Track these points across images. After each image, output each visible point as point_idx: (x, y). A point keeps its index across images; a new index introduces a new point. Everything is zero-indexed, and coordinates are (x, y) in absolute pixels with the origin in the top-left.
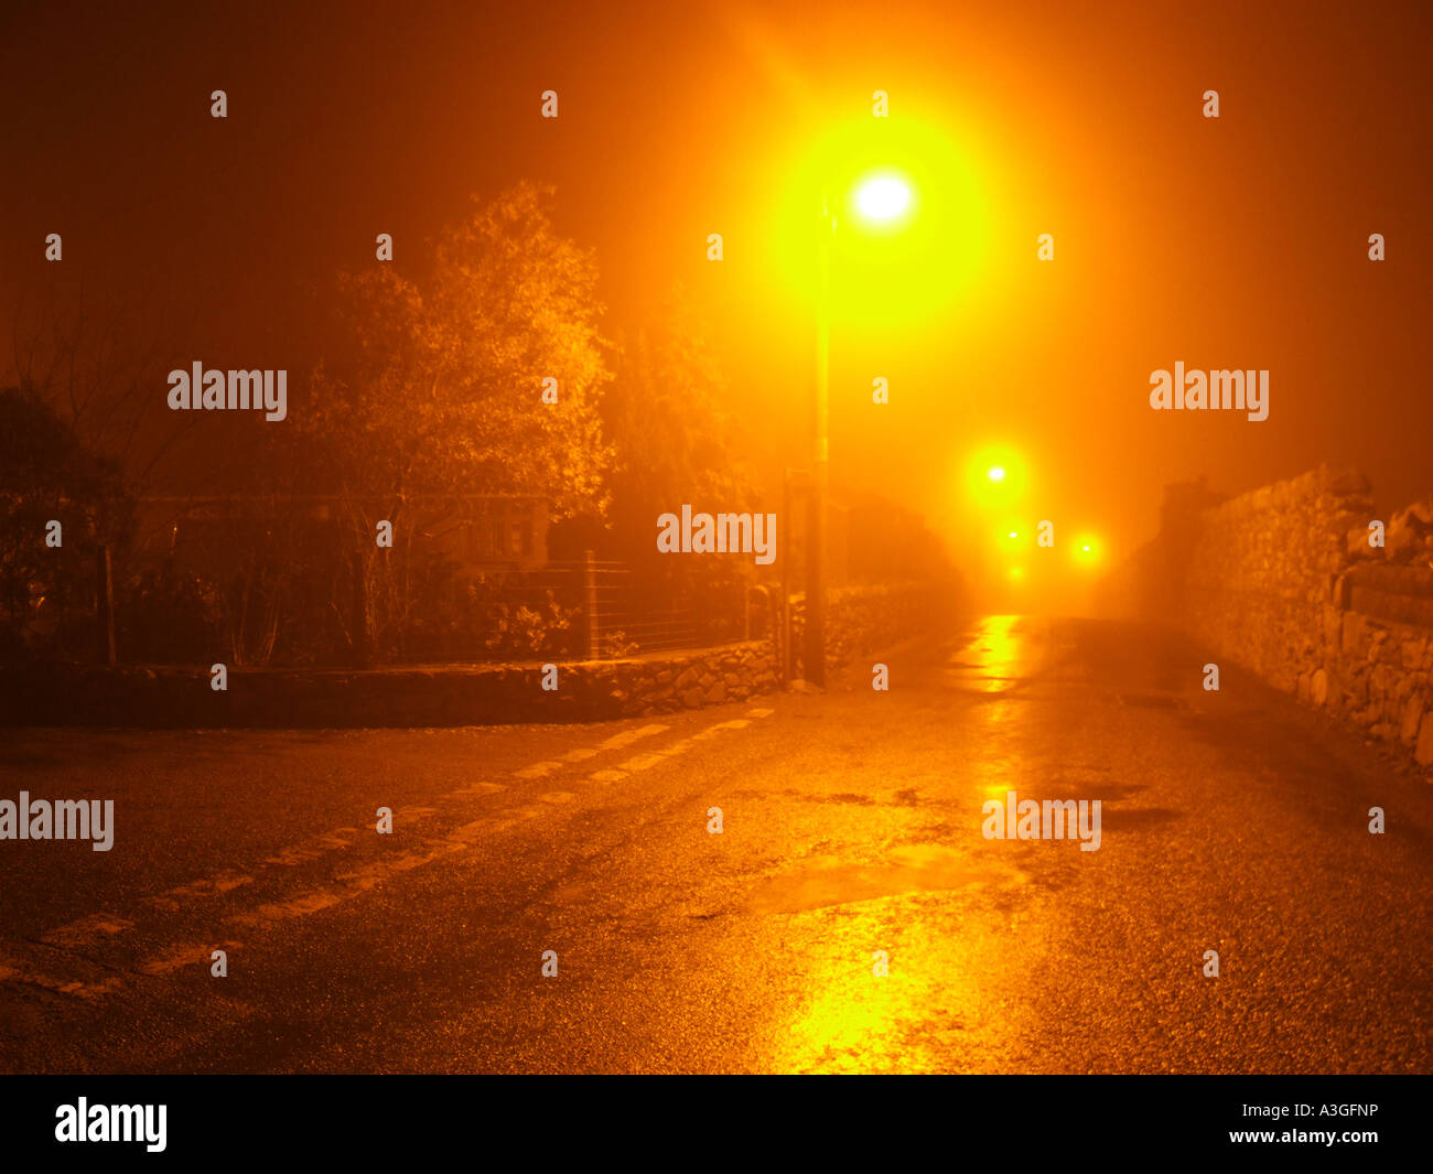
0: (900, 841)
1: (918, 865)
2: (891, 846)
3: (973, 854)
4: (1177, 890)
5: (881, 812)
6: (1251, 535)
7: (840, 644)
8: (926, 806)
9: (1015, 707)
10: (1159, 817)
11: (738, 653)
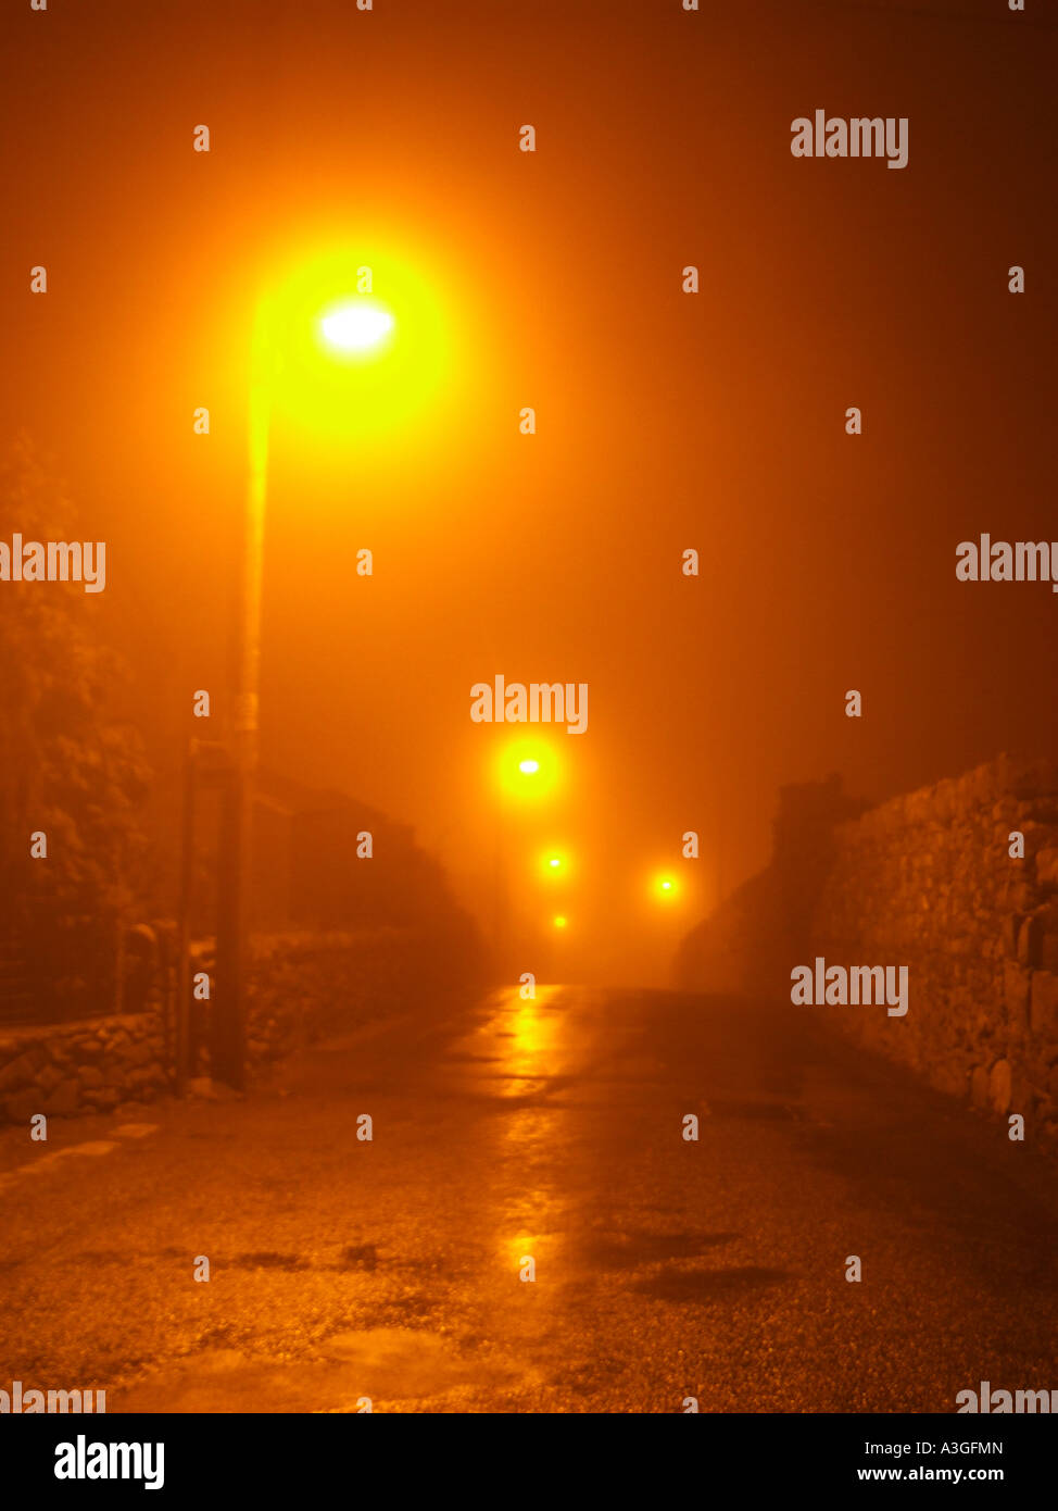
0: (345, 1324)
1: (372, 1360)
2: (328, 1333)
3: (461, 1342)
4: (775, 1389)
5: (319, 1278)
6: (904, 860)
7: (272, 1023)
8: (390, 1270)
9: (544, 1119)
10: (751, 1281)
11: (102, 1033)
